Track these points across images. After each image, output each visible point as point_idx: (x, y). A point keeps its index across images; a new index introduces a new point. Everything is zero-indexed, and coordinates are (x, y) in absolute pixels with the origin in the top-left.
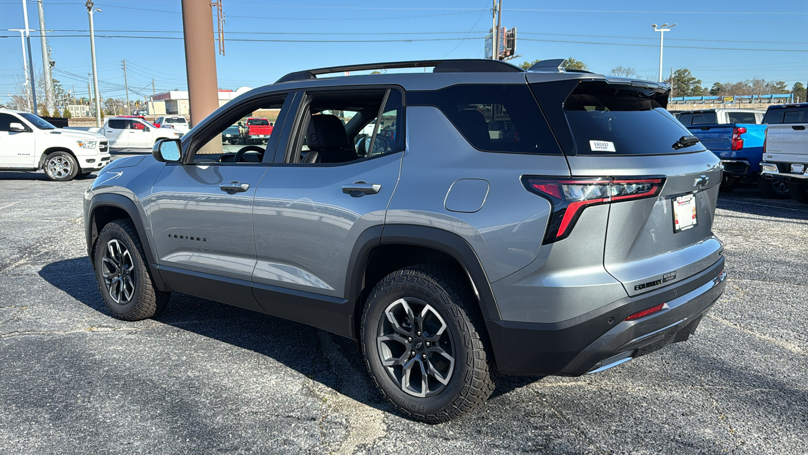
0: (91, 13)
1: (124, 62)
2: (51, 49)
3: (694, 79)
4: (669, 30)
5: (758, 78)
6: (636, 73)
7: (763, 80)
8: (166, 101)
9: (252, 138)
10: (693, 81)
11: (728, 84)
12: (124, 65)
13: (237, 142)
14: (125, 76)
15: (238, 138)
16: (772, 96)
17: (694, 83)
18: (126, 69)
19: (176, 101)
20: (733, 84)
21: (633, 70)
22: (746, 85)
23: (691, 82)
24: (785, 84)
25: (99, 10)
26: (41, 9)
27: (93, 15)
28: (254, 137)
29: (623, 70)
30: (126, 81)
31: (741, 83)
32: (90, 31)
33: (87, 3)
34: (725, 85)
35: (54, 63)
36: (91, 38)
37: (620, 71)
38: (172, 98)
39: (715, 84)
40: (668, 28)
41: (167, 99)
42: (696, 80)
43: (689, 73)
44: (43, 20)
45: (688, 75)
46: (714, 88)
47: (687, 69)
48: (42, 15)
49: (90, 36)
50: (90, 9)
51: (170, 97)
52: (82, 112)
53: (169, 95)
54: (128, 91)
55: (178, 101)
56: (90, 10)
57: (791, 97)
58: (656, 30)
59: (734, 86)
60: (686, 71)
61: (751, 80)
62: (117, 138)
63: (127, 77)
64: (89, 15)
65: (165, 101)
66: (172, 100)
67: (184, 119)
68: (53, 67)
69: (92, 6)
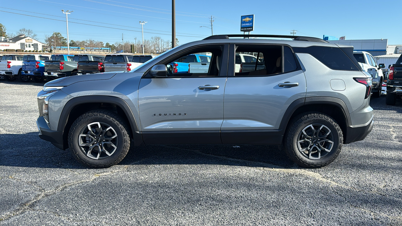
3: (64, 38)
4: (70, 14)
5: (91, 39)
6: (34, 33)
7: (94, 41)
10: (63, 39)
11: (78, 41)
16: (102, 48)
17: (63, 40)
20: (80, 41)
21: (32, 31)
22: (86, 42)
23: (62, 39)
24: (103, 43)
29: (26, 30)
31: (84, 41)
34: (76, 42)
37: (24, 31)
39: (71, 41)
40: (70, 13)
42: (64, 39)
43: (61, 34)
45: (60, 36)
46: (71, 43)
47: (59, 32)
57: (110, 49)
58: (64, 13)
59: (81, 42)
60: (59, 33)
61: (88, 40)
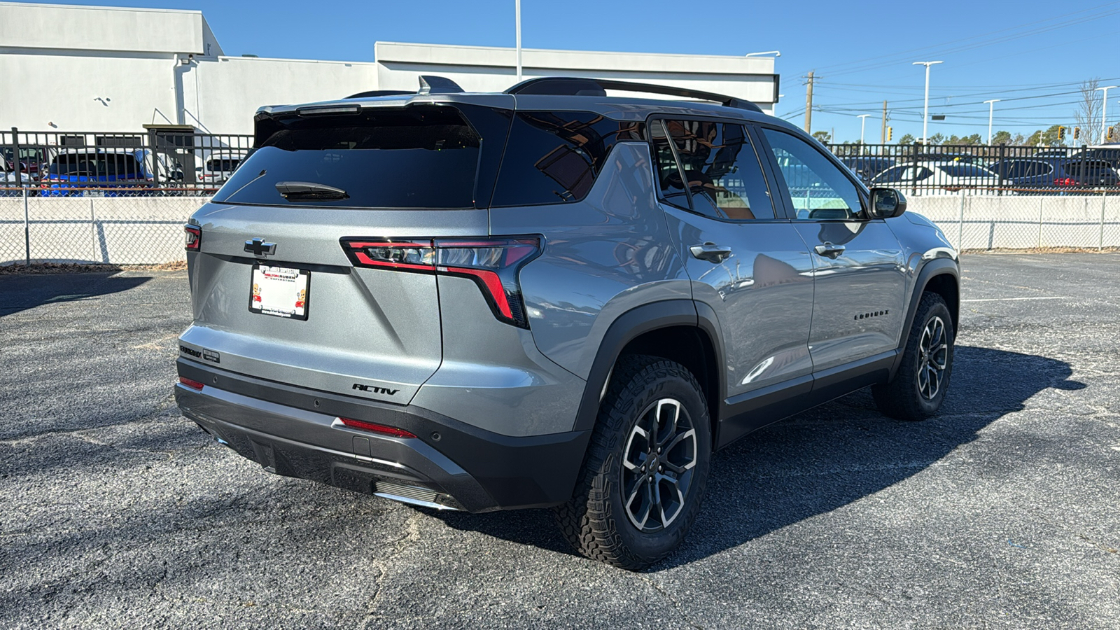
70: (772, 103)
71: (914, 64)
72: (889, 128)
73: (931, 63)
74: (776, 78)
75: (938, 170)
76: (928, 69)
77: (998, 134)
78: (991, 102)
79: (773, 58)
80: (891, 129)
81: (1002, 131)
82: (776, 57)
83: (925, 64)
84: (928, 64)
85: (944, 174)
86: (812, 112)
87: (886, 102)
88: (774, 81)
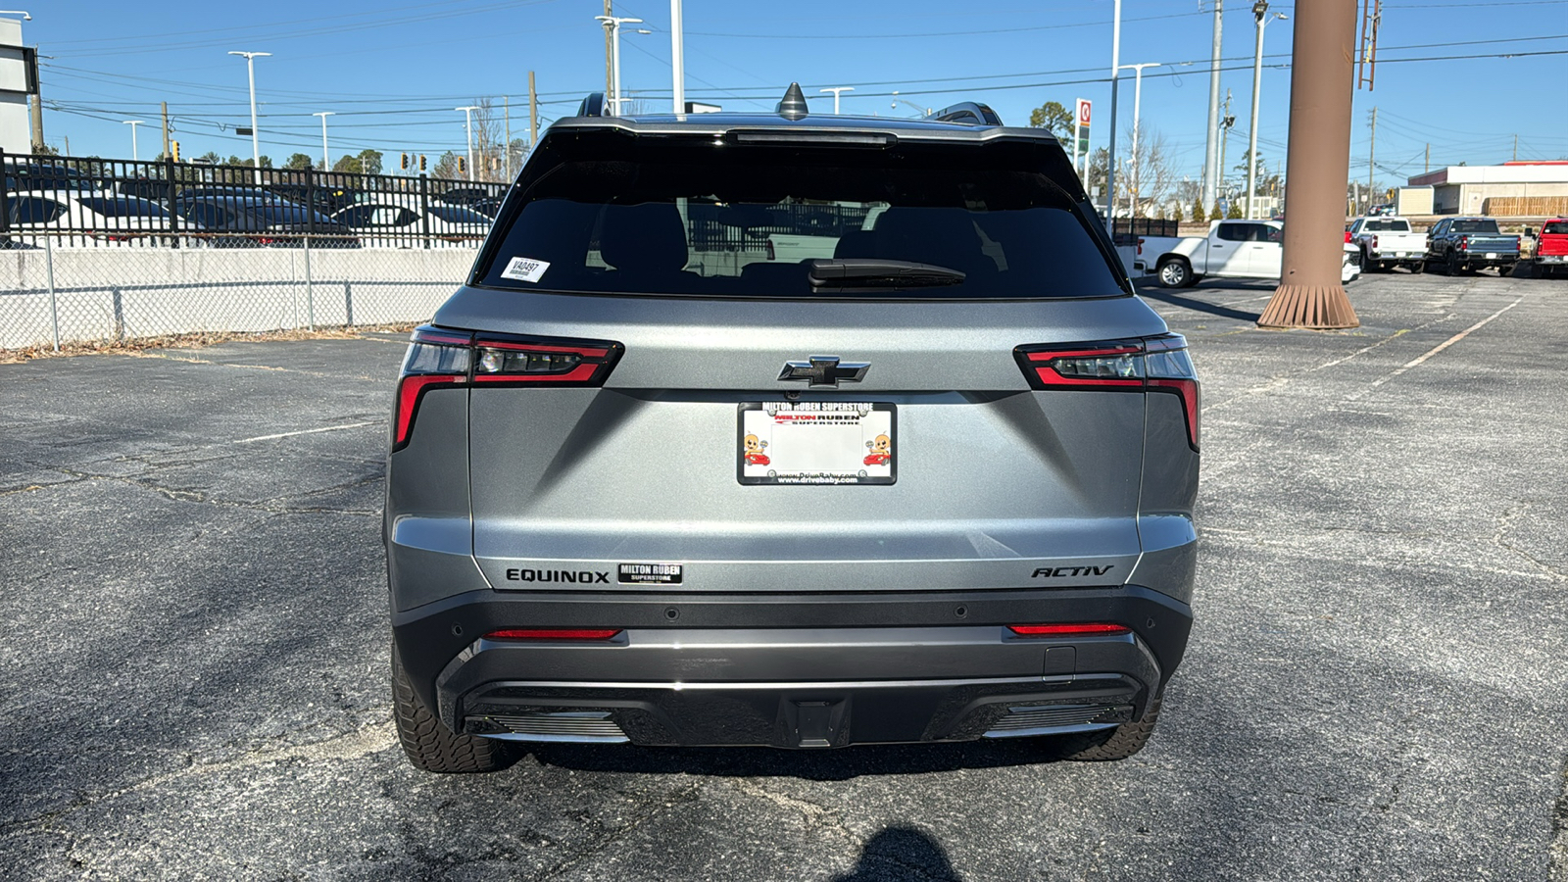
0: (1262, 23)
1: (1374, 111)
2: (1231, 95)
8: (1437, 188)
9: (1543, 262)
12: (1373, 118)
13: (1511, 272)
14: (1372, 139)
15: (1514, 262)
18: (1375, 126)
19: (1457, 187)
25: (1282, 16)
26: (1219, 22)
27: (1265, 29)
28: (1548, 260)
30: (1372, 148)
32: (1256, 57)
33: (1256, 6)
35: (1232, 119)
36: (1255, 71)
38: (1451, 180)
41: (1441, 183)
44: (1219, 43)
48: (1218, 35)
49: (1255, 67)
50: (1260, 16)
51: (1446, 179)
52: (1264, 209)
53: (1444, 174)
54: (1374, 167)
55: (1462, 186)
56: (1260, 19)
62: (1230, 257)
63: (1374, 141)
64: (1258, 28)
65: (1434, 186)
66: (1449, 185)
67: (1405, 223)
68: (1230, 128)
69: (1265, 10)
70: (25, 93)
71: (230, 53)
72: (174, 143)
73: (254, 54)
74: (28, 55)
75: (75, 206)
76: (250, 62)
77: (294, 157)
78: (323, 114)
79: (19, 22)
80: (178, 144)
81: (299, 153)
82: (23, 20)
83: (245, 54)
84: (250, 55)
85: (87, 211)
86: (43, 109)
87: (166, 104)
88: (25, 59)
